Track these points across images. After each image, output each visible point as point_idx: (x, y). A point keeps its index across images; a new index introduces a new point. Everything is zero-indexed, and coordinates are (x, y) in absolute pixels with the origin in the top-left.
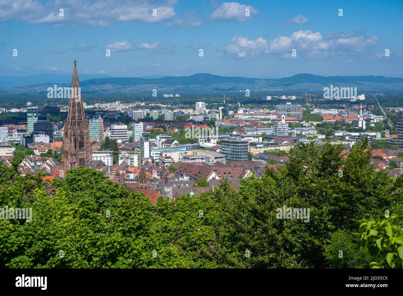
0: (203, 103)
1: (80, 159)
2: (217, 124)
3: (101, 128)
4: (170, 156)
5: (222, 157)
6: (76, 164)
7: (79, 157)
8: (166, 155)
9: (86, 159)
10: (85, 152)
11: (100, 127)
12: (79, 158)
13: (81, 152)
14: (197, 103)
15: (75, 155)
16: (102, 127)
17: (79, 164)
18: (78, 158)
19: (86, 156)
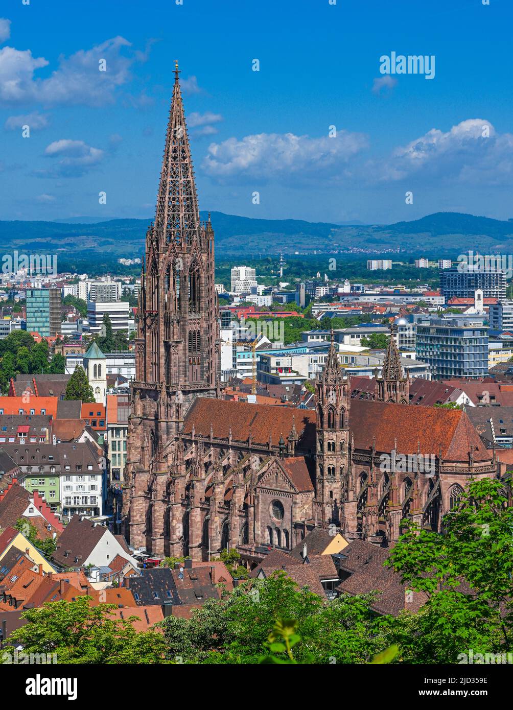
0: (249, 268)
1: (190, 333)
2: (316, 311)
3: (55, 311)
4: (289, 365)
5: (423, 369)
6: (181, 346)
7: (189, 328)
8: (278, 363)
9: (207, 333)
10: (203, 314)
11: (53, 308)
12: (188, 331)
13: (193, 316)
14: (235, 268)
15: (178, 322)
16: (57, 308)
17: (187, 348)
18: (184, 330)
19: (205, 325)
